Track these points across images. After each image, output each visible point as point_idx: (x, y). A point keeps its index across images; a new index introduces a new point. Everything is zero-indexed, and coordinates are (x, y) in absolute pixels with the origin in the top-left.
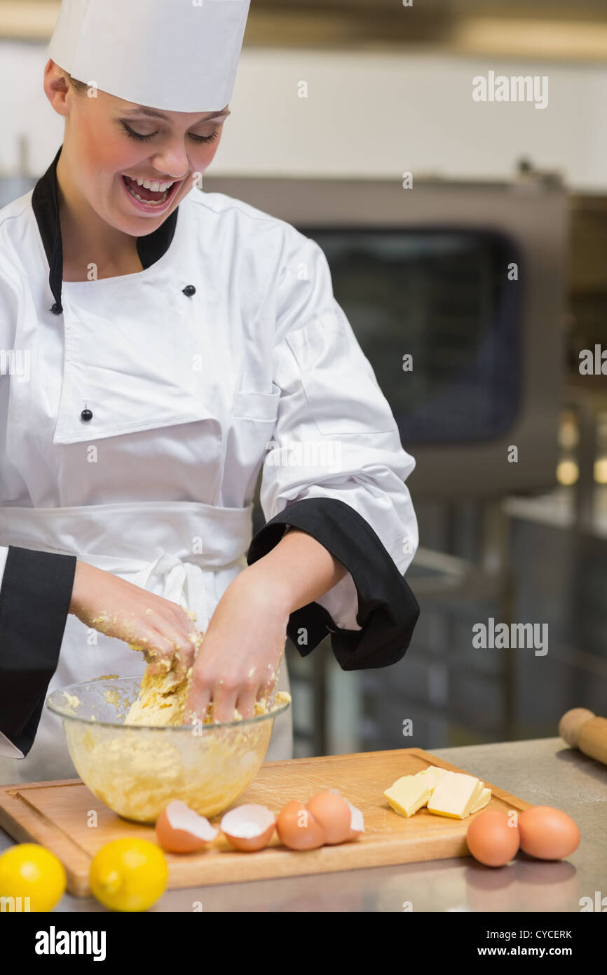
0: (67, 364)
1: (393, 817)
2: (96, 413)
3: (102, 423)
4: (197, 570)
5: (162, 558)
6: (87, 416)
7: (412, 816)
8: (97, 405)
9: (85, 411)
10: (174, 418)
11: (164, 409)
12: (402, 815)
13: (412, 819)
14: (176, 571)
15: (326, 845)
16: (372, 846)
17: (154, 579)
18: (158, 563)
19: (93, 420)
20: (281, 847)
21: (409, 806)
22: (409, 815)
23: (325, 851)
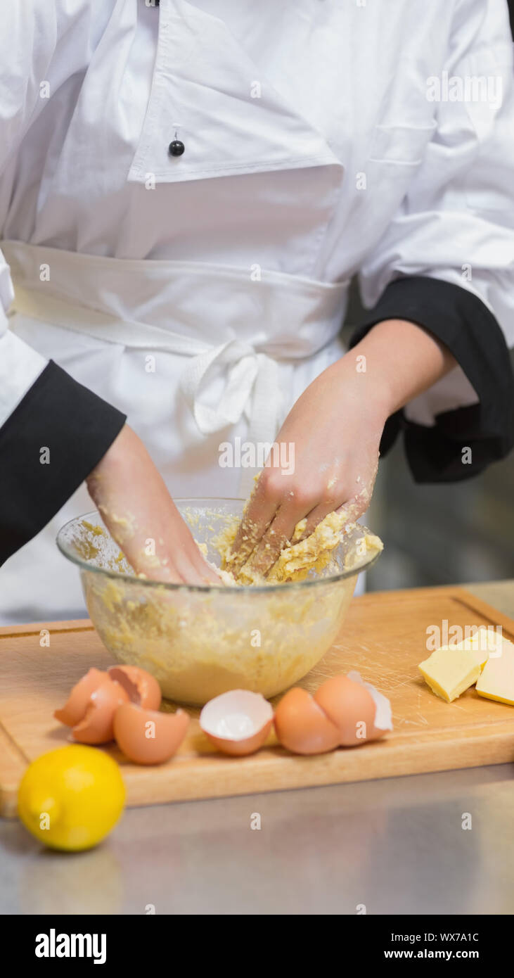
0: (157, 75)
1: (431, 700)
2: (190, 146)
3: (195, 159)
4: (272, 364)
5: (231, 345)
6: (176, 150)
7: (455, 700)
8: (190, 134)
9: (175, 143)
10: (288, 160)
11: (277, 148)
12: (442, 698)
13: (454, 705)
14: (245, 363)
15: (342, 748)
16: (402, 748)
17: (217, 369)
18: (224, 351)
19: (184, 155)
20: (279, 749)
21: (452, 686)
22: (451, 698)
23: (340, 755)
